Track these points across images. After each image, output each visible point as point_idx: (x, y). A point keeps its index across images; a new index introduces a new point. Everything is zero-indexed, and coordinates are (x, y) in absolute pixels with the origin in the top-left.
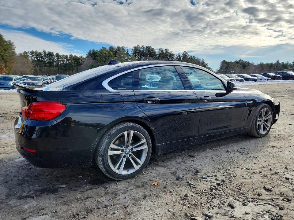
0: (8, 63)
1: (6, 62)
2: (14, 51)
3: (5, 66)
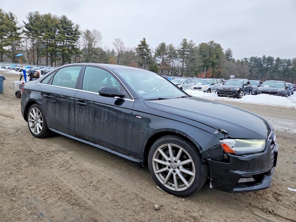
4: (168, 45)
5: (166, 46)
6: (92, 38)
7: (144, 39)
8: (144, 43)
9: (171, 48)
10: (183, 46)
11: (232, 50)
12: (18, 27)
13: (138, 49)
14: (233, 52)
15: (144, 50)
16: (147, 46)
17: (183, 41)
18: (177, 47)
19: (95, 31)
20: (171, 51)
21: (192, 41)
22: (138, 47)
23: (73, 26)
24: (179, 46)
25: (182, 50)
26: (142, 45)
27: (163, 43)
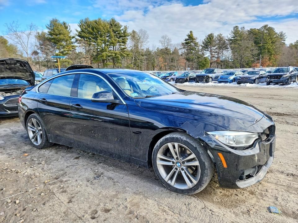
0: (272, 55)
1: (271, 55)
2: (284, 42)
3: (270, 58)
4: (217, 36)
5: (215, 37)
6: (138, 38)
7: (191, 32)
8: (191, 37)
9: (220, 38)
10: (234, 35)
11: (285, 33)
12: (72, 36)
13: (185, 44)
14: (286, 36)
15: (192, 44)
16: (194, 39)
17: (234, 29)
18: (227, 36)
19: (141, 30)
20: (220, 42)
21: (243, 27)
22: (185, 41)
23: (121, 29)
24: (230, 34)
25: (232, 39)
26: (189, 39)
27: (211, 34)
